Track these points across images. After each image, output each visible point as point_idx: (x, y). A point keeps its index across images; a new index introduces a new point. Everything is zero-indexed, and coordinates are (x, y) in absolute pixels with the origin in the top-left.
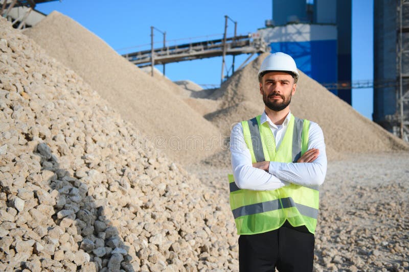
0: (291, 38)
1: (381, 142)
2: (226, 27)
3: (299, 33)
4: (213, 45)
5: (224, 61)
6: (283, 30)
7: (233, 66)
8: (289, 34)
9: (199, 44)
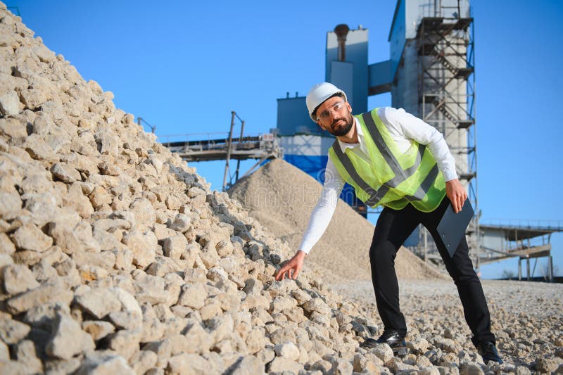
0: (298, 150)
1: (412, 268)
2: (232, 124)
3: (308, 145)
4: (214, 145)
5: (227, 165)
6: (290, 140)
7: (237, 173)
8: (296, 146)
9: (198, 143)
